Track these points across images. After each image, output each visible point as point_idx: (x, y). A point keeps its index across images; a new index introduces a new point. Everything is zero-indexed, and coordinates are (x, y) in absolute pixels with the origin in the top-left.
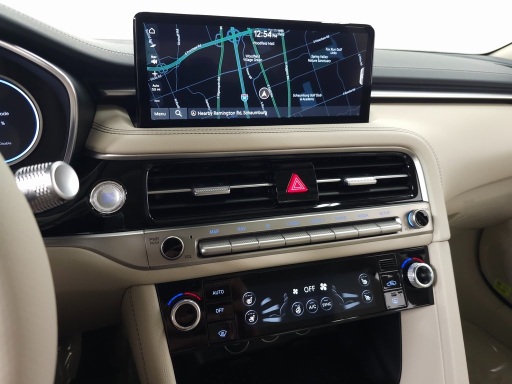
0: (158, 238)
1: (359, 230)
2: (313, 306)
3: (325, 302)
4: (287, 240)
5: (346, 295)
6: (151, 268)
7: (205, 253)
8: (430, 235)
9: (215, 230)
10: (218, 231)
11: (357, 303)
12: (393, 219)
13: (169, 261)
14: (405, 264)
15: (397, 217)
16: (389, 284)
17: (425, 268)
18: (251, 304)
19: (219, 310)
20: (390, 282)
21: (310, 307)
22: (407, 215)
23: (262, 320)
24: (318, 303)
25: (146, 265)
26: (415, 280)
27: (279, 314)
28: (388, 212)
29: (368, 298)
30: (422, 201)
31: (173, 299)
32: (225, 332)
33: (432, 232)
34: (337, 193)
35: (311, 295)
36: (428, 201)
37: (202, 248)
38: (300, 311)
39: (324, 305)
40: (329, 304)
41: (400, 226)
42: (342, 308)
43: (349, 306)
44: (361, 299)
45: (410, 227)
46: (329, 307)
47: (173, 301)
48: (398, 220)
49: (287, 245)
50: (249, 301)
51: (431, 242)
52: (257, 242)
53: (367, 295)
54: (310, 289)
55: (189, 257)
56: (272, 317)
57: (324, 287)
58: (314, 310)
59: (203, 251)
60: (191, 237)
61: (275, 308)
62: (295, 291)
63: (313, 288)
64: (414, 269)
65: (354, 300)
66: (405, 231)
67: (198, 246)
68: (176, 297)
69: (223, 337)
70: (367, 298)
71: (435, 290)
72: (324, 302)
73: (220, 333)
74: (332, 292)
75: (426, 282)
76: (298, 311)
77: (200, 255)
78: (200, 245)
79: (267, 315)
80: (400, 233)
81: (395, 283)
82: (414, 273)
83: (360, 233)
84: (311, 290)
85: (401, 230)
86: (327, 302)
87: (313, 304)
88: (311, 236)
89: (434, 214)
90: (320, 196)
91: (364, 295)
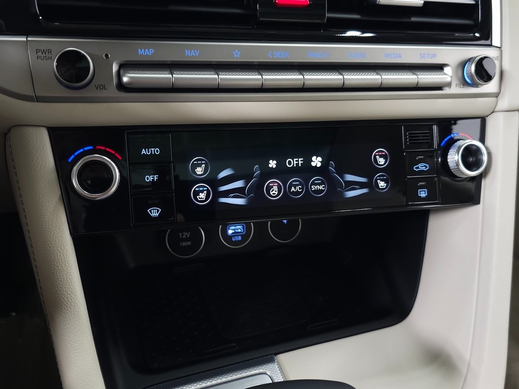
0: (50, 51)
1: (383, 77)
2: (298, 188)
3: (316, 184)
4: (266, 80)
5: (350, 178)
6: (39, 99)
7: (128, 83)
8: (494, 99)
9: (147, 50)
10: (152, 51)
11: (364, 191)
12: (439, 67)
13: (69, 90)
14: (447, 141)
15: (446, 65)
16: (418, 168)
17: (474, 148)
18: (202, 175)
19: (151, 178)
20: (420, 165)
21: (293, 189)
22: (463, 64)
23: (218, 200)
24: (305, 184)
25: (29, 92)
26: (458, 165)
27: (245, 194)
28: (434, 55)
29: (382, 184)
30: (491, 45)
31: (76, 154)
32: (158, 211)
33: (497, 95)
34: (357, 17)
35: (295, 171)
36: (499, 46)
37: (124, 75)
38: (277, 193)
39: (314, 188)
40: (321, 187)
41: (448, 79)
42: (341, 194)
43: (351, 194)
44: (371, 185)
45: (465, 83)
46: (321, 191)
47: (76, 156)
48: (447, 70)
49: (264, 87)
50: (199, 171)
51: (493, 112)
52: (217, 76)
53: (382, 180)
54: (295, 162)
55: (104, 87)
56: (234, 197)
57: (317, 161)
58: (297, 193)
59: (125, 79)
60: (107, 55)
61: (239, 184)
62: (273, 164)
63: (300, 162)
64: (459, 148)
65: (361, 185)
66: (455, 89)
67: (118, 72)
68: (82, 150)
69: (155, 218)
70: (380, 185)
71: (485, 183)
72: (313, 184)
73: (150, 211)
74: (329, 170)
75: (475, 169)
76: (274, 192)
77: (121, 86)
78: (122, 72)
79: (226, 194)
80: (446, 91)
81: (426, 167)
82: (458, 155)
83: (384, 82)
84: (297, 164)
85: (449, 85)
86: (319, 184)
87: (298, 185)
88: (305, 77)
89: (506, 67)
90: (329, 18)
91: (376, 180)
